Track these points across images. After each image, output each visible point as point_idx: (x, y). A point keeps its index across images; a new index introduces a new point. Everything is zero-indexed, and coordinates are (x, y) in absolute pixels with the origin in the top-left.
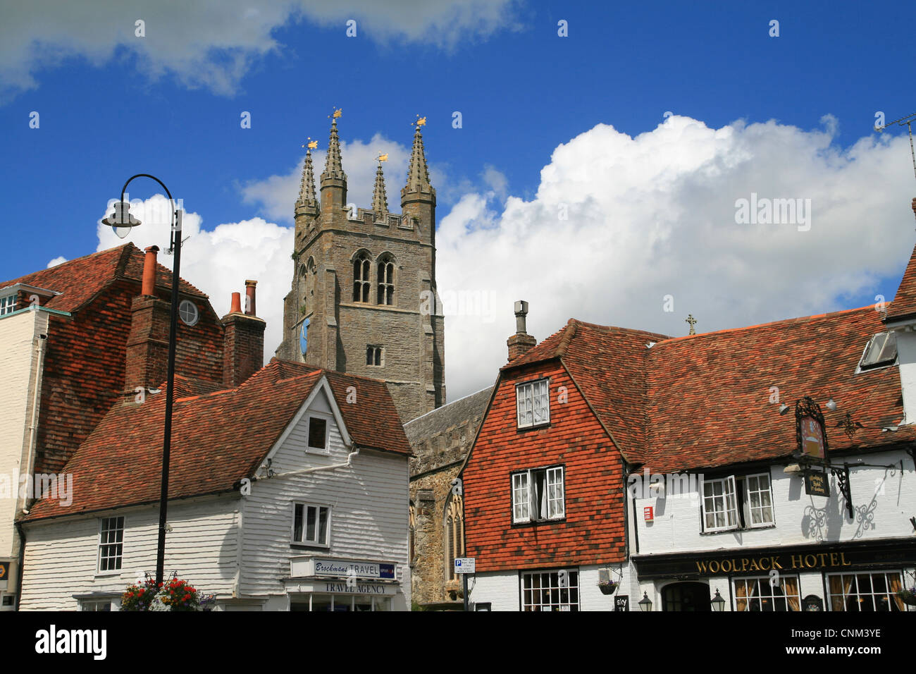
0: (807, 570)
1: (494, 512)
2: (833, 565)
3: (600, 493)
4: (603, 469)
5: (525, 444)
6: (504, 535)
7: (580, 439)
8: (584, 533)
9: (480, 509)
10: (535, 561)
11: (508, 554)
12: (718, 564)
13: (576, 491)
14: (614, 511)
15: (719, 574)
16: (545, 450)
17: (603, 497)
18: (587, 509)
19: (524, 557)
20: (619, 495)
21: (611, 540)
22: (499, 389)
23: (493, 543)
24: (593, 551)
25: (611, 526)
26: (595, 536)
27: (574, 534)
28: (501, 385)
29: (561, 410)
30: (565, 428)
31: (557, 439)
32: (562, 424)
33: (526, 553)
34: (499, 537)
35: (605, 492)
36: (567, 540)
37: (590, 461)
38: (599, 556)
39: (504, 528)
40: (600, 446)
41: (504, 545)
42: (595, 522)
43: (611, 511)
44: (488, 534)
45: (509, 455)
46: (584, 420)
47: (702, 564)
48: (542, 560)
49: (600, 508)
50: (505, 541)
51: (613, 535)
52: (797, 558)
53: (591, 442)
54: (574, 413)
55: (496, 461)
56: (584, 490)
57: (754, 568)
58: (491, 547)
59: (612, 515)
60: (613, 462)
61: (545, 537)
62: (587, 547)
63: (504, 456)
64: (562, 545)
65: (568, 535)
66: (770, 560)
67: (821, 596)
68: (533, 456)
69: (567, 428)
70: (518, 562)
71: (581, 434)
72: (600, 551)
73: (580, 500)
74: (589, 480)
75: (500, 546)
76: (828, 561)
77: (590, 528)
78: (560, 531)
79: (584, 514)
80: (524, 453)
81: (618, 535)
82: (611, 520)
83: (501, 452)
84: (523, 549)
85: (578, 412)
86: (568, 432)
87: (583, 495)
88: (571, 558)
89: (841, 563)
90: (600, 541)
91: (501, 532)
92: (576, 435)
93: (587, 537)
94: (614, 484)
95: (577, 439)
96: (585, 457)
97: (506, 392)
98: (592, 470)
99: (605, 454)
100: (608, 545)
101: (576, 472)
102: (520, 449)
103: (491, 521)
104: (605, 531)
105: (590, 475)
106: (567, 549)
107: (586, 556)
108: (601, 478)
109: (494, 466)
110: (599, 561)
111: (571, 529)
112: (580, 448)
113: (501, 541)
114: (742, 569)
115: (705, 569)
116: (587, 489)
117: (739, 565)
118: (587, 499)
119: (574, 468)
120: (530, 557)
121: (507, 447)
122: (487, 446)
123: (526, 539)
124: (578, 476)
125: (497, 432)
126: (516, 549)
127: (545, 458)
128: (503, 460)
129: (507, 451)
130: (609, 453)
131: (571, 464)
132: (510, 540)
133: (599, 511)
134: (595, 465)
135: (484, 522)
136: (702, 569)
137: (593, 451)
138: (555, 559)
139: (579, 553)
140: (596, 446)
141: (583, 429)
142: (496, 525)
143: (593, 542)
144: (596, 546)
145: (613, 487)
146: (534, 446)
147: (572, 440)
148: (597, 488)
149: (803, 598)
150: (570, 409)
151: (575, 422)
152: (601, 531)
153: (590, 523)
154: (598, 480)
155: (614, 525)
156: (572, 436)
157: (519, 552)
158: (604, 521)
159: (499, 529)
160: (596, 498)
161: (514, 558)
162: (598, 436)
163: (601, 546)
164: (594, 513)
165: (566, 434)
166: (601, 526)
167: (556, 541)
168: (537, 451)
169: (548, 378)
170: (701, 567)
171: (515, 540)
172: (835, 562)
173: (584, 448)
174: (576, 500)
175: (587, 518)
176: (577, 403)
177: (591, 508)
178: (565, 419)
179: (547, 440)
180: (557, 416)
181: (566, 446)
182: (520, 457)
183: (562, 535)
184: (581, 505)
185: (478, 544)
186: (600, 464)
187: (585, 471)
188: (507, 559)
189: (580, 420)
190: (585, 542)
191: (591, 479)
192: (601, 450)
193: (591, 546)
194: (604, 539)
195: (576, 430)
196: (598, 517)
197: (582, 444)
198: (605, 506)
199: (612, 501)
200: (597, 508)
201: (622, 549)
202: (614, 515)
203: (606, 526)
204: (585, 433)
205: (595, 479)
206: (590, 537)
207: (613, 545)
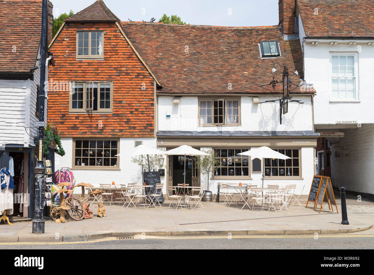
1: (55, 103)
3: (138, 100)
4: (140, 87)
5: (82, 67)
6: (63, 117)
7: (125, 69)
8: (126, 120)
13: (121, 97)
14: (148, 110)
16: (98, 72)
17: (140, 102)
18: (128, 107)
19: (78, 131)
20: (151, 102)
22: (63, 31)
24: (132, 130)
25: (145, 118)
26: (134, 123)
27: (118, 120)
28: (65, 29)
29: (112, 51)
30: (114, 61)
31: (107, 66)
32: (112, 59)
33: (80, 128)
34: (59, 118)
35: (141, 100)
36: (113, 123)
37: (131, 82)
38: (136, 134)
39: (63, 113)
40: (139, 75)
41: (62, 123)
42: (133, 115)
43: (145, 110)
46: (128, 59)
48: (93, 133)
49: (138, 108)
50: (64, 121)
51: (147, 123)
53: (132, 72)
54: (121, 54)
55: (58, 74)
56: (127, 97)
59: (146, 112)
60: (148, 84)
62: (127, 128)
63: (66, 71)
64: (109, 126)
65: (114, 120)
68: (88, 74)
69: (116, 61)
70: (74, 133)
71: (125, 66)
72: (137, 131)
73: (124, 102)
74: (130, 92)
75: (59, 123)
77: (130, 118)
78: (107, 118)
79: (126, 110)
80: (81, 71)
81: (150, 123)
82: (145, 115)
83: (62, 69)
84: (77, 126)
85: (125, 54)
87: (126, 100)
88: (116, 133)
90: (137, 125)
91: (61, 115)
92: (122, 66)
93: (126, 123)
95: (123, 69)
96: (128, 79)
97: (68, 34)
98: (133, 87)
99: (142, 79)
100: (143, 128)
101: (121, 87)
102: (78, 69)
104: (141, 120)
105: (131, 89)
106: (112, 128)
107: (127, 133)
108: (139, 92)
109: (56, 76)
111: (117, 118)
112: (125, 74)
113: (61, 121)
116: (129, 97)
118: (129, 102)
119: (120, 84)
120: (83, 131)
121: (68, 66)
123: (80, 121)
124: (122, 89)
125: (60, 57)
126: (72, 126)
127: (97, 76)
128: (64, 74)
130: (145, 79)
131: (117, 82)
132: (68, 121)
133: (137, 110)
134: (135, 84)
137: (134, 77)
138: (103, 133)
139: (121, 131)
140: (136, 74)
141: (127, 64)
142: (57, 111)
143: (132, 125)
144: (134, 128)
145: (148, 97)
146: (90, 69)
147: (119, 69)
148: (136, 97)
150: (118, 51)
151: (122, 59)
152: (138, 120)
153: (130, 115)
154: (137, 92)
155: (147, 118)
156: (119, 66)
157: (74, 128)
158: (140, 115)
159: (59, 113)
160: (135, 102)
161: (70, 131)
162: (138, 69)
163: (137, 128)
164: (134, 110)
165: (115, 65)
166: (138, 118)
167: (104, 123)
168: (92, 71)
169: (103, 31)
171: (72, 121)
173: (127, 74)
174: (120, 102)
175: (129, 112)
176: (124, 49)
177: (131, 107)
178: (114, 56)
179: (100, 67)
180: (108, 54)
181: (115, 71)
182: (78, 74)
183: (109, 121)
184: (124, 105)
186: (138, 84)
187: (127, 87)
188: (65, 131)
189: (126, 59)
190: (126, 125)
191: (132, 92)
192: (140, 77)
193: (130, 128)
194: (140, 124)
195: (122, 64)
196: (136, 112)
197: (126, 72)
198: (142, 107)
199: (146, 105)
200: (135, 107)
201: (152, 131)
202: (147, 112)
203: (141, 118)
204: (129, 66)
205: (135, 92)
206: (129, 123)
207: (145, 128)
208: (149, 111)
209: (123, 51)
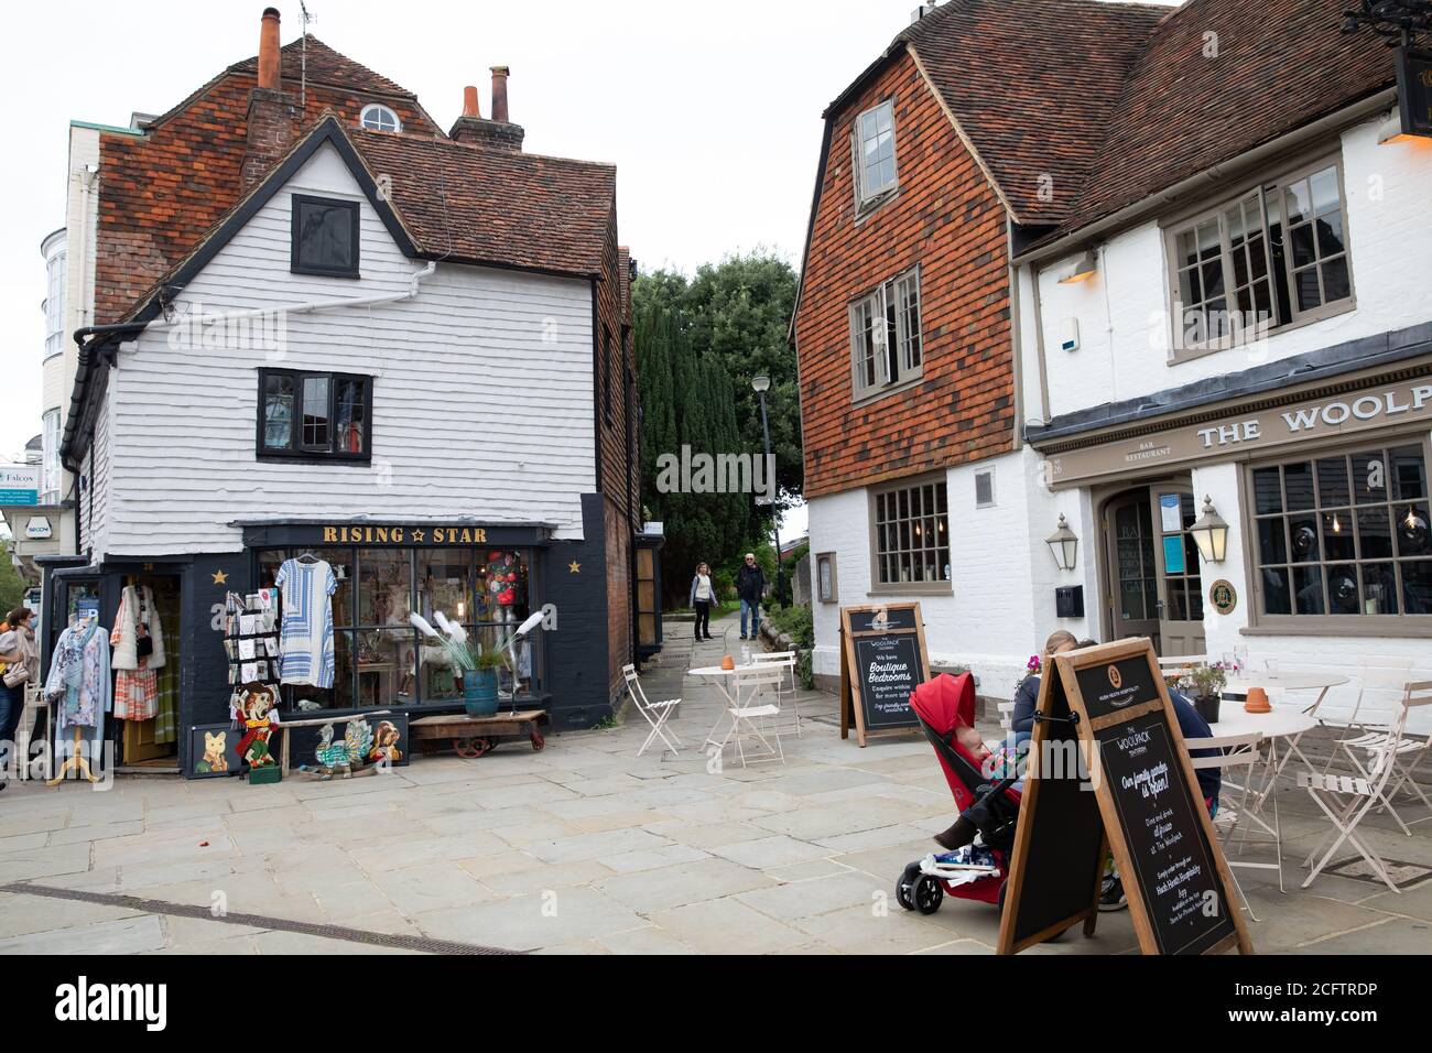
1: (833, 383)
3: (973, 307)
4: (974, 255)
6: (845, 423)
7: (941, 202)
8: (949, 399)
9: (818, 382)
10: (886, 467)
11: (851, 460)
13: (939, 313)
14: (996, 340)
15: (1216, 460)
16: (892, 244)
17: (977, 316)
18: (953, 347)
19: (871, 462)
20: (1002, 304)
21: (991, 406)
23: (833, 441)
24: (965, 435)
25: (991, 374)
26: (968, 403)
27: (936, 404)
29: (912, 154)
30: (918, 188)
31: (908, 215)
32: (913, 182)
33: (873, 453)
34: (840, 429)
35: (981, 303)
36: (926, 417)
37: (957, 243)
38: (972, 445)
39: (844, 410)
40: (970, 207)
41: (846, 443)
42: (966, 373)
43: (990, 343)
44: (827, 426)
45: (847, 271)
46: (945, 160)
48: (894, 464)
49: (973, 339)
50: (848, 435)
51: (996, 393)
53: (957, 203)
54: (931, 150)
55: (833, 287)
56: (949, 308)
58: (831, 450)
59: (992, 352)
60: (992, 233)
61: (895, 419)
62: (954, 428)
63: (841, 274)
64: (920, 430)
65: (927, 408)
68: (878, 260)
69: (921, 187)
70: (863, 473)
71: (941, 192)
72: (975, 433)
73: (944, 330)
74: (956, 284)
75: (841, 445)
77: (959, 386)
78: (915, 402)
79: (948, 359)
80: (865, 260)
81: (1002, 393)
82: (990, 363)
83: (837, 269)
84: (869, 447)
85: (937, 146)
86: (924, 194)
87: (947, 319)
88: (933, 455)
90: (973, 412)
91: (842, 420)
92: (934, 196)
93: (954, 406)
94: (995, 282)
95: (937, 205)
96: (950, 237)
98: (961, 261)
99: (979, 220)
100: (986, 419)
101: (937, 274)
102: (859, 255)
103: (831, 400)
104: (981, 388)
105: (957, 273)
106: (926, 437)
107: (953, 448)
108: (975, 275)
109: (831, 296)
110: (974, 454)
111: (931, 395)
112: (940, 223)
113: (843, 437)
116: (953, 306)
118: (954, 326)
119: (935, 266)
120: (878, 461)
121: (844, 256)
122: (821, 264)
123: (871, 427)
124: (938, 283)
125: (832, 232)
126: (861, 447)
127: (894, 261)
128: (838, 284)
129: (844, 264)
130: (985, 216)
131: (929, 259)
132: (853, 433)
133: (971, 347)
134: (963, 250)
135: (823, 404)
137: (961, 220)
138: (909, 461)
139: (943, 442)
140: (963, 209)
141: (944, 180)
142: (836, 406)
143: (965, 415)
144: (970, 424)
147: (929, 210)
148: (968, 299)
150: (923, 146)
151: (932, 169)
152: (974, 391)
153: (958, 375)
154: (969, 281)
155: (996, 372)
156: (931, 199)
157: (864, 455)
158: (980, 367)
159: (838, 414)
160: (968, 319)
161: (859, 465)
163: (975, 423)
164: (964, 353)
165: (921, 199)
166: (975, 380)
167: (911, 423)
168: (883, 248)
169: (890, 96)
171: (859, 431)
173: (947, 219)
174: (937, 333)
175: (955, 366)
176: (934, 128)
177: (959, 344)
178: (917, 170)
179: (895, 223)
180: (908, 167)
181: (923, 224)
182: (862, 270)
183: (919, 411)
184: (944, 340)
185: (818, 446)
186: (972, 245)
187: (950, 267)
188: (851, 468)
189: (939, 164)
190: (952, 417)
191: (959, 282)
192: (974, 213)
193: (961, 426)
194: (980, 406)
195: (935, 187)
196: (971, 360)
197: (943, 211)
198: (982, 334)
199: (992, 320)
200: (969, 340)
201: (1009, 421)
202: (996, 350)
203: (983, 378)
204: (948, 188)
205: (966, 279)
206: (959, 407)
207: (993, 415)
208: (998, 344)
209: (932, 140)
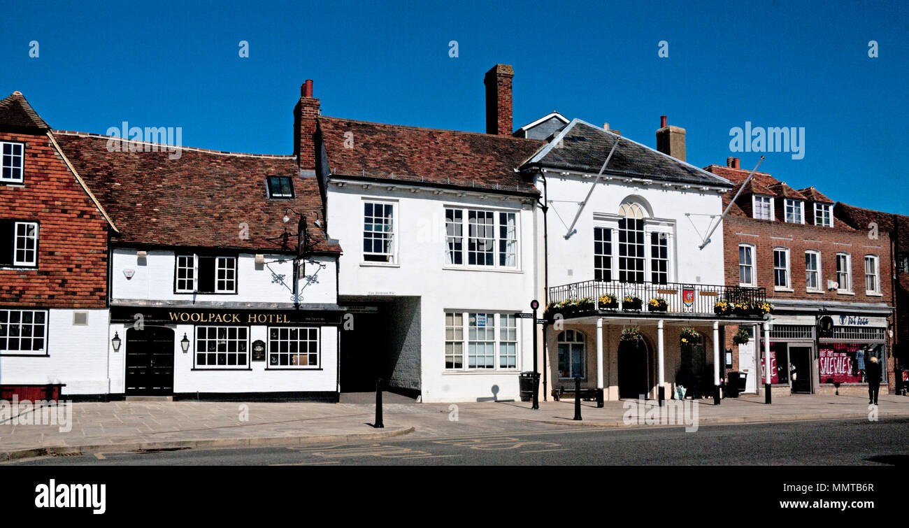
0: (258, 324)
2: (278, 322)
3: (82, 251)
4: (86, 232)
7: (60, 203)
8: (60, 281)
12: (188, 315)
13: (54, 246)
14: (95, 267)
15: (190, 322)
16: (14, 205)
17: (84, 255)
18: (63, 262)
20: (102, 255)
21: (92, 290)
24: (70, 297)
25: (92, 278)
26: (73, 285)
27: (47, 281)
30: (42, 191)
31: (29, 198)
32: (38, 187)
35: (86, 251)
36: (38, 285)
37: (71, 223)
38: (75, 302)
40: (83, 213)
42: (73, 274)
43: (92, 267)
46: (66, 188)
47: (175, 314)
49: (79, 263)
51: (94, 286)
52: (252, 316)
53: (74, 208)
54: (55, 179)
56: (62, 246)
57: (218, 320)
59: (93, 270)
60: (98, 228)
62: (62, 293)
64: (31, 289)
65: (40, 281)
66: (232, 316)
67: (265, 341)
69: (45, 191)
71: (61, 199)
72: (78, 297)
73: (57, 254)
74: (68, 239)
76: (274, 319)
77: (66, 278)
78: (30, 278)
79: (60, 266)
81: (98, 286)
82: (92, 274)
85: (61, 180)
86: (46, 194)
87: (61, 250)
88: (42, 301)
89: (283, 321)
90: (78, 289)
92: (55, 199)
93: (61, 285)
94: (98, 246)
95: (56, 203)
96: (65, 219)
98: (73, 231)
99: (88, 220)
100: (88, 294)
101: (54, 231)
104: (84, 282)
105: (70, 235)
106: (37, 293)
107: (61, 300)
108: (83, 239)
110: (76, 306)
111: (45, 277)
112: (59, 211)
114: (208, 320)
115: (177, 319)
116: (66, 246)
117: (206, 317)
118: (66, 254)
119: (51, 226)
124: (55, 234)
127: (14, 212)
130: (93, 220)
131: (47, 222)
133: (78, 266)
134: (76, 228)
136: (174, 318)
137: (75, 216)
138: (21, 300)
140: (77, 212)
141: (65, 196)
143: (69, 289)
144: (74, 293)
145: (97, 248)
146: (1, 199)
147: (51, 203)
148: (78, 247)
149: (252, 341)
150: (50, 176)
151: (54, 187)
152: (79, 282)
153: (68, 273)
154: (80, 239)
155: (95, 278)
156: (52, 199)
158: (84, 274)
160: (76, 254)
162: (81, 205)
163: (79, 294)
164: (73, 266)
165: (43, 195)
166: (79, 278)
167: (23, 285)
168: (4, 204)
169: (23, 142)
170: (173, 316)
172: (280, 320)
173: (65, 211)
174: (52, 253)
175: (65, 269)
176: (60, 172)
177: (69, 262)
178: (42, 183)
179: (18, 197)
180: (33, 178)
181: (43, 206)
183: (32, 281)
184: (58, 258)
186: (83, 228)
187: (64, 231)
189: (62, 188)
190: (60, 289)
191: (71, 238)
192: (85, 216)
193: (67, 293)
194: (84, 288)
195: (56, 195)
196: (78, 270)
197: (62, 207)
198: (87, 262)
199: (94, 259)
200: (76, 262)
201: (103, 297)
202: (95, 271)
203: (85, 278)
204: (67, 200)
205: (76, 239)
206: (66, 285)
207: (92, 294)
209: (57, 176)
